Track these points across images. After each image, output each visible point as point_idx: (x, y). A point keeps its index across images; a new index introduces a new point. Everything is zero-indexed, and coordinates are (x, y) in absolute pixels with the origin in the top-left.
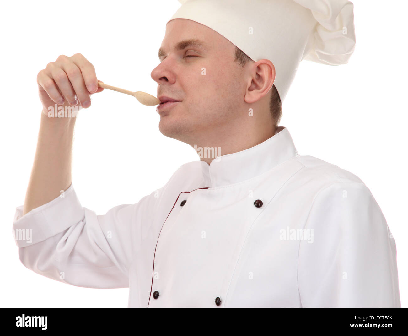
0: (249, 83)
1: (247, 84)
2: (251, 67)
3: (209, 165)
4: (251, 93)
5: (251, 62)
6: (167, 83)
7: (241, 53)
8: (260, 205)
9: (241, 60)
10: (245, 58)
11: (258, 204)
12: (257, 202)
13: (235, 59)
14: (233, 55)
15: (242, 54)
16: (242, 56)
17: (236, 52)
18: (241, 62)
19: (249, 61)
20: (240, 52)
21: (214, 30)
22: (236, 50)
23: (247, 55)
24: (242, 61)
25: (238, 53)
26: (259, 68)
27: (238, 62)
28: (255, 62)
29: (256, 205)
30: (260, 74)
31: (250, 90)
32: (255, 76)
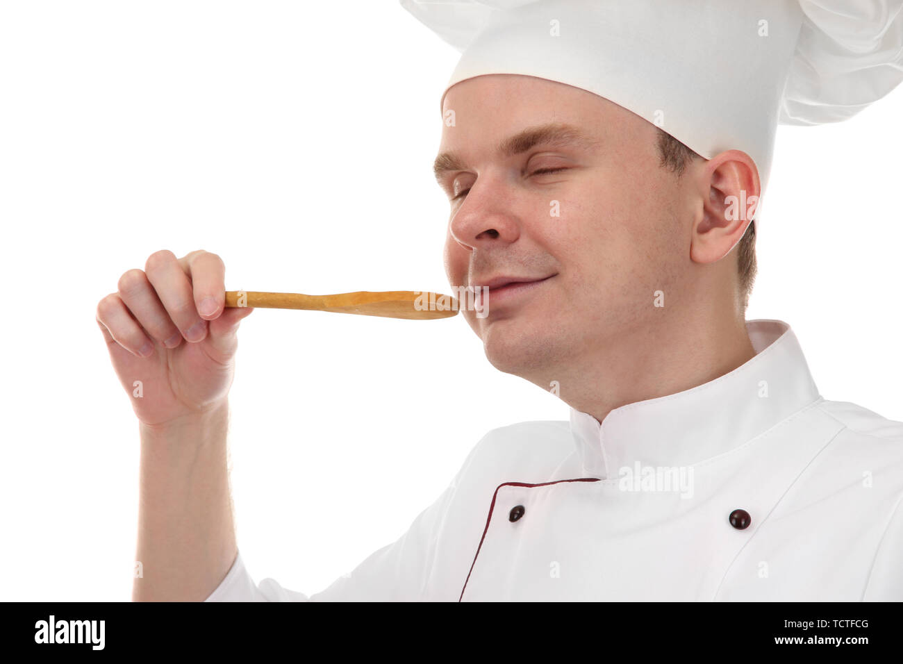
0: (700, 215)
1: (694, 217)
2: (701, 173)
3: (601, 424)
4: (705, 237)
5: (696, 162)
6: (496, 242)
7: (671, 143)
8: (743, 523)
9: (674, 159)
10: (683, 153)
11: (740, 520)
12: (736, 516)
13: (663, 161)
14: (653, 152)
15: (673, 145)
16: (674, 150)
17: (660, 142)
18: (676, 166)
19: (692, 161)
20: (668, 140)
21: (598, 96)
22: (658, 137)
23: (686, 146)
24: (678, 162)
25: (666, 145)
26: (718, 175)
27: (669, 167)
28: (706, 160)
29: (734, 522)
30: (721, 186)
31: (703, 230)
32: (709, 194)
